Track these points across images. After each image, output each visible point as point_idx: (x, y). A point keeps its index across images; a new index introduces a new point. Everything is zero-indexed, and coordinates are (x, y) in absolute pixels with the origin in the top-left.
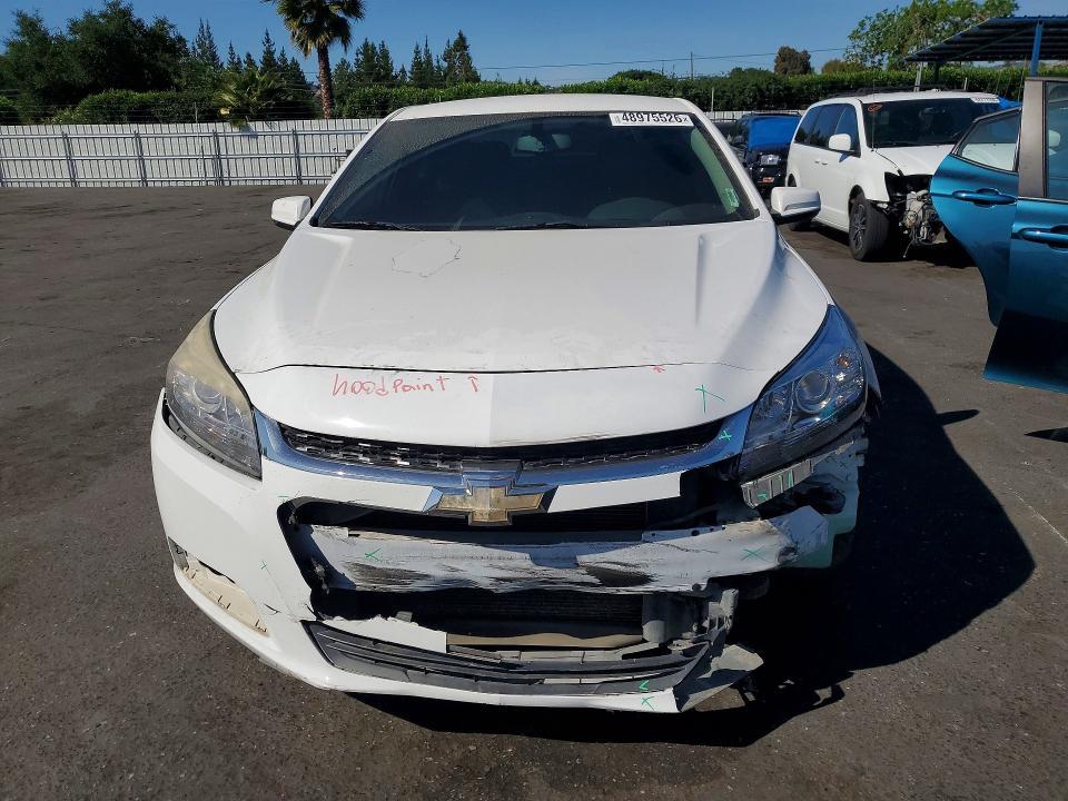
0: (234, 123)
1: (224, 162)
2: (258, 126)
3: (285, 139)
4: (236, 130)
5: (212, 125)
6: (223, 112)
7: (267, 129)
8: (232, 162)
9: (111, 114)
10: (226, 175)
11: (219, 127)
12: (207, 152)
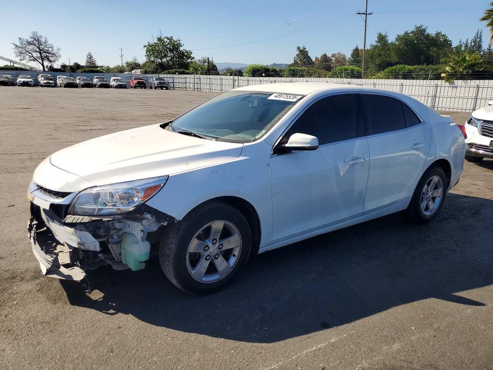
0: (447, 80)
1: (437, 99)
2: (459, 83)
3: (472, 89)
4: (447, 84)
5: (436, 81)
6: (443, 75)
7: (463, 84)
8: (441, 99)
9: (396, 75)
10: (436, 104)
11: (439, 82)
12: (430, 93)
